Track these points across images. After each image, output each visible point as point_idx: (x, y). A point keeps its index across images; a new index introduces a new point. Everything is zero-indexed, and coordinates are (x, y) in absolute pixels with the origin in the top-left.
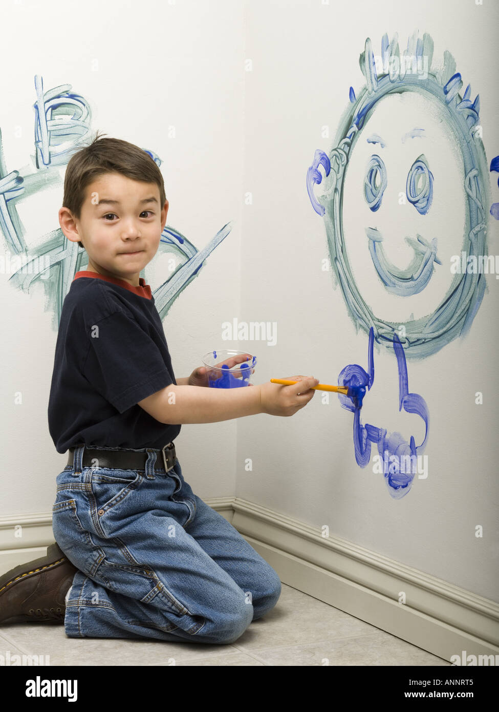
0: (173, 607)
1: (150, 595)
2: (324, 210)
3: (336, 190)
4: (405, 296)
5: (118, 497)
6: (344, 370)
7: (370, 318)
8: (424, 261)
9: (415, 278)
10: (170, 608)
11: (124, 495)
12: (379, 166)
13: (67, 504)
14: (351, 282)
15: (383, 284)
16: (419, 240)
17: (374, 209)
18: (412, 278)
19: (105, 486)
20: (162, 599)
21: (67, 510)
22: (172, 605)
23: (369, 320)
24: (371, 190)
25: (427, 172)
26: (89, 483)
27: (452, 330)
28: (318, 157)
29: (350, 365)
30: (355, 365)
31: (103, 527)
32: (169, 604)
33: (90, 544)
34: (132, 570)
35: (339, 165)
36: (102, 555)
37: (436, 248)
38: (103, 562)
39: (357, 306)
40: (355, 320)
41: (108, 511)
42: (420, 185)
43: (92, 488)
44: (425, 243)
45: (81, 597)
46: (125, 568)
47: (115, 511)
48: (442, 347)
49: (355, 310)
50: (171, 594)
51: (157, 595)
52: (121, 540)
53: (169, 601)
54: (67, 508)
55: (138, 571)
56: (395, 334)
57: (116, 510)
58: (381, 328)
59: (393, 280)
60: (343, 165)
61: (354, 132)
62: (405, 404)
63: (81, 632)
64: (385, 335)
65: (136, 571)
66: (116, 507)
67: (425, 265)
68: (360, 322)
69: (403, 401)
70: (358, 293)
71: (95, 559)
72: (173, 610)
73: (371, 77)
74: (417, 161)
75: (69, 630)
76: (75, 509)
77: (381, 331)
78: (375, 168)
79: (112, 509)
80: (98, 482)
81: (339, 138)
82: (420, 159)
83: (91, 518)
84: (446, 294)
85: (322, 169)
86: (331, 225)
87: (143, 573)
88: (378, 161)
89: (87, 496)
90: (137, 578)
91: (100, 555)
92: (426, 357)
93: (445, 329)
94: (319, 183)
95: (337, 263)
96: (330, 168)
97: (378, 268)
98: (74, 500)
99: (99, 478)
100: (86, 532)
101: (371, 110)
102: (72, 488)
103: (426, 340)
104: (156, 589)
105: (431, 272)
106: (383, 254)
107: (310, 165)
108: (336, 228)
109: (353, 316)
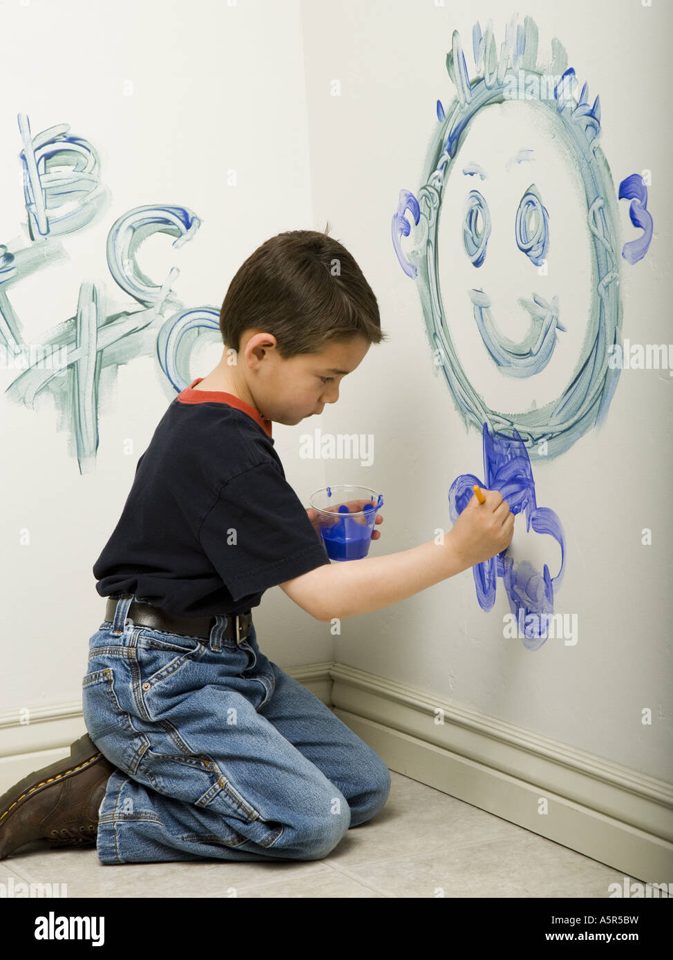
0: (240, 811)
1: (208, 794)
2: (416, 270)
3: (429, 242)
4: (524, 377)
5: (170, 666)
6: (455, 483)
7: (482, 411)
8: (544, 329)
9: (535, 353)
10: (235, 812)
11: (178, 664)
12: (480, 205)
13: (101, 675)
14: (455, 365)
15: (495, 364)
16: (536, 302)
17: (477, 264)
18: (530, 353)
19: (155, 653)
20: (226, 799)
21: (101, 683)
22: (238, 808)
23: (481, 414)
24: (472, 239)
25: (540, 208)
26: (133, 647)
27: (585, 419)
28: (404, 200)
29: (462, 476)
30: (469, 475)
31: (147, 706)
32: (235, 806)
33: (130, 729)
34: (185, 761)
35: (430, 208)
36: (146, 744)
37: (557, 310)
38: (147, 753)
39: (465, 396)
40: (464, 415)
41: (155, 685)
42: (532, 226)
43: (137, 655)
44: (543, 304)
45: (117, 809)
46: (176, 758)
47: (165, 686)
48: (573, 442)
49: (463, 401)
50: (237, 793)
51: (218, 794)
52: (170, 723)
53: (234, 802)
54: (101, 680)
55: (194, 762)
56: (515, 430)
57: (167, 684)
58: (497, 422)
59: (508, 357)
60: (435, 208)
61: (446, 162)
62: (534, 522)
63: (119, 856)
64: (502, 432)
65: (191, 762)
66: (167, 680)
67: (546, 335)
68: (470, 416)
69: (531, 518)
70: (466, 378)
71: (136, 749)
72: (239, 815)
73: (462, 84)
74: (527, 194)
75: (103, 854)
76: (111, 681)
77: (497, 427)
78: (475, 208)
79: (161, 683)
80: (145, 647)
81: (428, 171)
82: (530, 192)
83: (133, 694)
84: (575, 370)
85: (409, 216)
86: (426, 291)
87: (201, 765)
88: (478, 199)
89: (129, 665)
90: (192, 772)
91: (143, 743)
92: (556, 457)
93: (576, 418)
94: (407, 234)
95: (437, 339)
96: (420, 213)
97: (488, 343)
98: (111, 669)
99: (148, 642)
100: (124, 713)
101: (465, 130)
102: (109, 653)
103: (554, 435)
104: (217, 786)
105: (553, 343)
106: (492, 324)
107: (395, 212)
108: (432, 293)
109: (461, 409)
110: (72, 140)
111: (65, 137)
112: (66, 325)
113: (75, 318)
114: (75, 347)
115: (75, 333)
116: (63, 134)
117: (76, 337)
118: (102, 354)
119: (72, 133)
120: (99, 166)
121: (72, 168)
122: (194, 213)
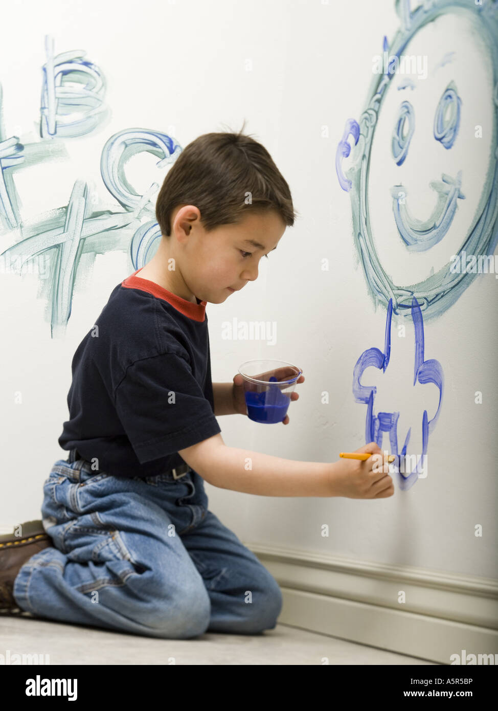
0: (118, 555)
1: (101, 544)
2: (351, 184)
3: (364, 156)
4: (426, 250)
6: (360, 359)
7: (389, 289)
8: (448, 202)
9: (437, 226)
10: (115, 556)
12: (408, 112)
14: (373, 255)
15: (404, 244)
16: (444, 181)
17: (400, 163)
18: (434, 227)
20: (112, 547)
22: (118, 553)
23: (388, 292)
24: (399, 143)
25: (455, 100)
26: (77, 470)
28: (349, 127)
29: (367, 351)
30: (372, 349)
31: (78, 498)
32: (116, 551)
34: (97, 532)
35: (368, 127)
37: (460, 182)
39: (377, 280)
40: (374, 296)
41: (90, 485)
42: (447, 117)
43: (80, 476)
44: (450, 181)
46: (90, 530)
47: (97, 487)
48: (461, 295)
49: (375, 285)
53: (117, 548)
55: (103, 533)
56: (415, 298)
57: (100, 485)
58: (400, 296)
59: (415, 236)
60: (372, 126)
61: (385, 84)
62: (420, 375)
64: (404, 303)
65: (101, 532)
67: (449, 206)
68: (380, 297)
69: (418, 372)
70: (379, 265)
73: (406, 16)
74: (447, 90)
77: (400, 300)
78: (403, 116)
79: (95, 484)
81: (371, 95)
82: (450, 88)
85: (351, 140)
86: (357, 199)
88: (407, 108)
92: (444, 312)
94: (347, 156)
95: (361, 238)
96: (359, 134)
97: (401, 229)
103: (446, 293)
105: (454, 212)
106: (406, 211)
107: (340, 139)
108: (361, 200)
109: (373, 292)
110: (87, 64)
111: (81, 60)
112: (58, 212)
113: (66, 208)
114: (63, 232)
115: (64, 220)
116: (80, 58)
117: (65, 223)
118: (84, 242)
119: (87, 58)
120: (106, 89)
121: (83, 86)
122: (178, 142)
